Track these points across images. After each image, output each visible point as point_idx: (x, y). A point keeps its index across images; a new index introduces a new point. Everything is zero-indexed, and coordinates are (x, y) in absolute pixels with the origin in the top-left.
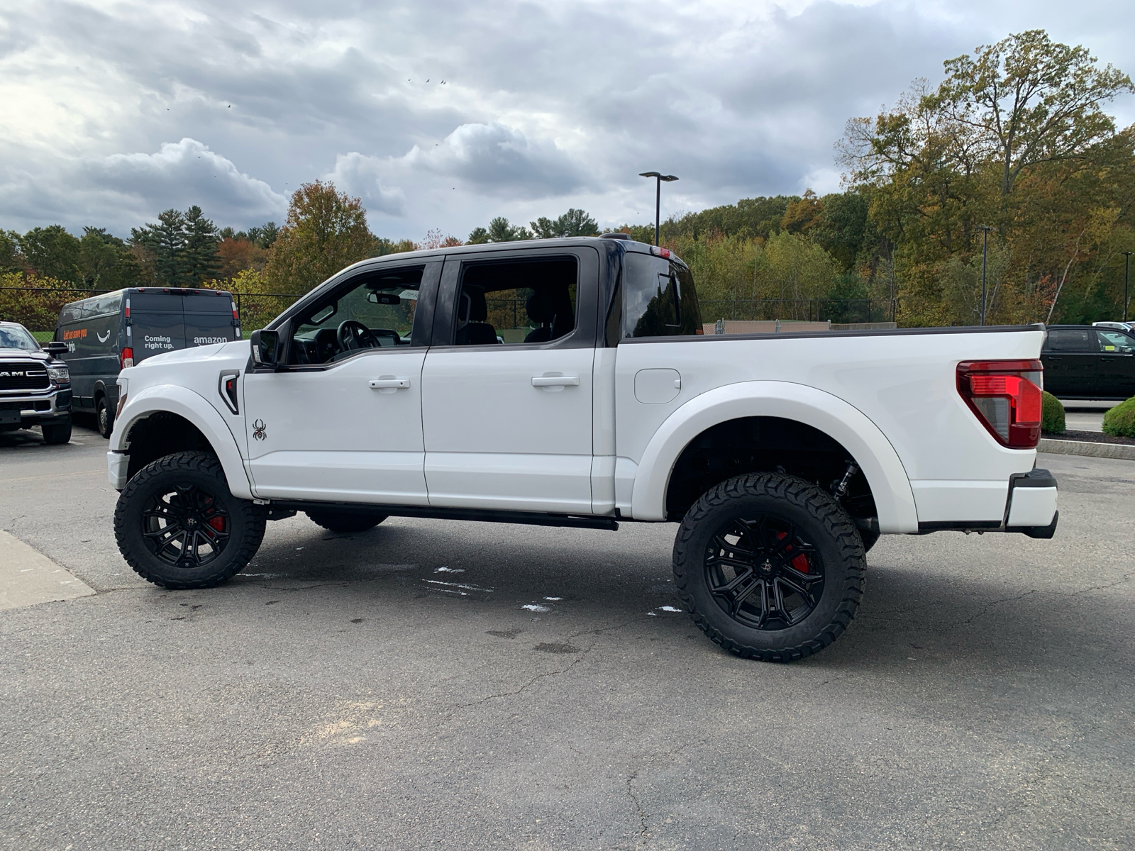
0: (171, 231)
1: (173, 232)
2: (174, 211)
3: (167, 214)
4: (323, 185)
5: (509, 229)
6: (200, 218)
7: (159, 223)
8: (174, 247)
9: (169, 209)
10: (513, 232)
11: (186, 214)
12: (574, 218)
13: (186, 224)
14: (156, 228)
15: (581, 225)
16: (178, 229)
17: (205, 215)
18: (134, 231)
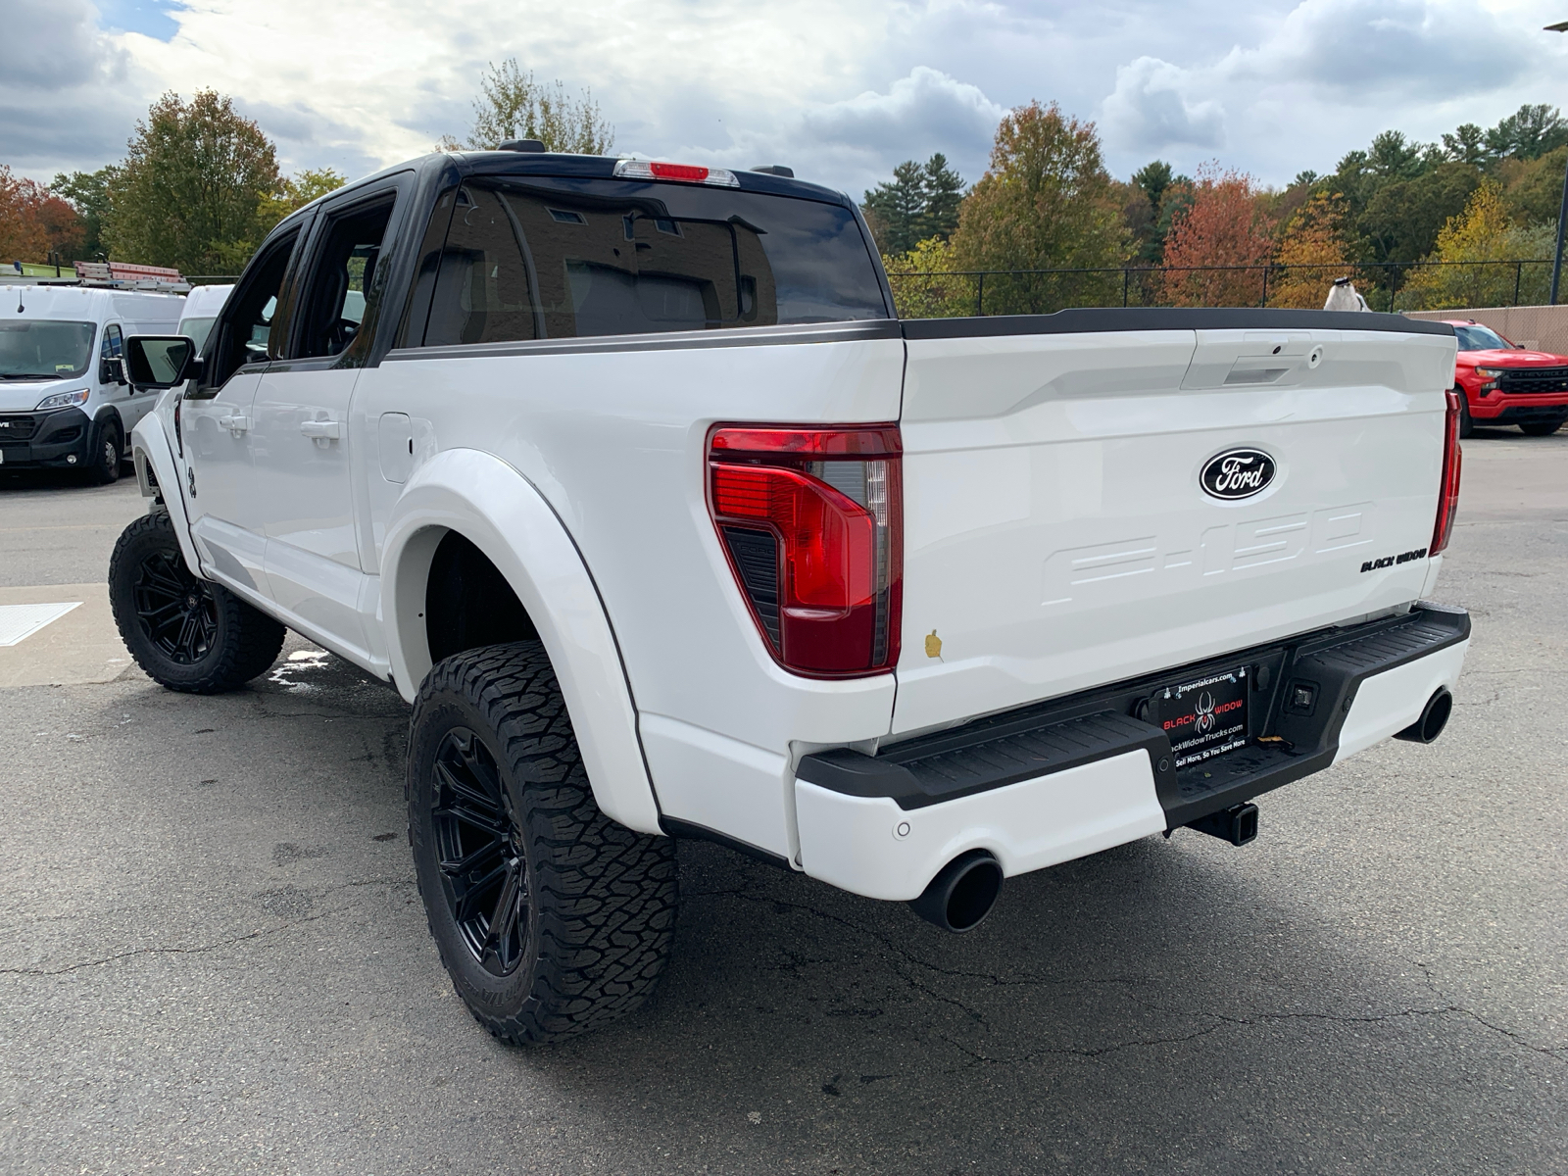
0: (908, 191)
1: (910, 191)
2: (913, 163)
3: (903, 168)
4: (1041, 107)
5: (1403, 148)
6: (943, 170)
7: (894, 181)
8: (910, 212)
9: (906, 161)
10: (1412, 152)
11: (926, 165)
12: (1530, 121)
13: (926, 179)
14: (890, 188)
15: (1543, 131)
16: (916, 186)
17: (950, 166)
18: (868, 193)
